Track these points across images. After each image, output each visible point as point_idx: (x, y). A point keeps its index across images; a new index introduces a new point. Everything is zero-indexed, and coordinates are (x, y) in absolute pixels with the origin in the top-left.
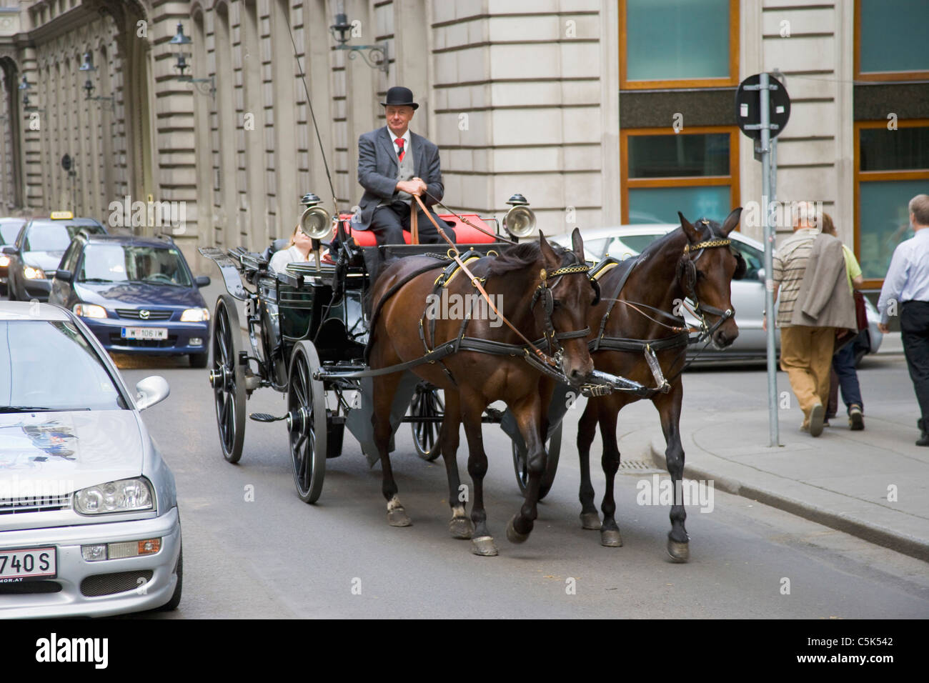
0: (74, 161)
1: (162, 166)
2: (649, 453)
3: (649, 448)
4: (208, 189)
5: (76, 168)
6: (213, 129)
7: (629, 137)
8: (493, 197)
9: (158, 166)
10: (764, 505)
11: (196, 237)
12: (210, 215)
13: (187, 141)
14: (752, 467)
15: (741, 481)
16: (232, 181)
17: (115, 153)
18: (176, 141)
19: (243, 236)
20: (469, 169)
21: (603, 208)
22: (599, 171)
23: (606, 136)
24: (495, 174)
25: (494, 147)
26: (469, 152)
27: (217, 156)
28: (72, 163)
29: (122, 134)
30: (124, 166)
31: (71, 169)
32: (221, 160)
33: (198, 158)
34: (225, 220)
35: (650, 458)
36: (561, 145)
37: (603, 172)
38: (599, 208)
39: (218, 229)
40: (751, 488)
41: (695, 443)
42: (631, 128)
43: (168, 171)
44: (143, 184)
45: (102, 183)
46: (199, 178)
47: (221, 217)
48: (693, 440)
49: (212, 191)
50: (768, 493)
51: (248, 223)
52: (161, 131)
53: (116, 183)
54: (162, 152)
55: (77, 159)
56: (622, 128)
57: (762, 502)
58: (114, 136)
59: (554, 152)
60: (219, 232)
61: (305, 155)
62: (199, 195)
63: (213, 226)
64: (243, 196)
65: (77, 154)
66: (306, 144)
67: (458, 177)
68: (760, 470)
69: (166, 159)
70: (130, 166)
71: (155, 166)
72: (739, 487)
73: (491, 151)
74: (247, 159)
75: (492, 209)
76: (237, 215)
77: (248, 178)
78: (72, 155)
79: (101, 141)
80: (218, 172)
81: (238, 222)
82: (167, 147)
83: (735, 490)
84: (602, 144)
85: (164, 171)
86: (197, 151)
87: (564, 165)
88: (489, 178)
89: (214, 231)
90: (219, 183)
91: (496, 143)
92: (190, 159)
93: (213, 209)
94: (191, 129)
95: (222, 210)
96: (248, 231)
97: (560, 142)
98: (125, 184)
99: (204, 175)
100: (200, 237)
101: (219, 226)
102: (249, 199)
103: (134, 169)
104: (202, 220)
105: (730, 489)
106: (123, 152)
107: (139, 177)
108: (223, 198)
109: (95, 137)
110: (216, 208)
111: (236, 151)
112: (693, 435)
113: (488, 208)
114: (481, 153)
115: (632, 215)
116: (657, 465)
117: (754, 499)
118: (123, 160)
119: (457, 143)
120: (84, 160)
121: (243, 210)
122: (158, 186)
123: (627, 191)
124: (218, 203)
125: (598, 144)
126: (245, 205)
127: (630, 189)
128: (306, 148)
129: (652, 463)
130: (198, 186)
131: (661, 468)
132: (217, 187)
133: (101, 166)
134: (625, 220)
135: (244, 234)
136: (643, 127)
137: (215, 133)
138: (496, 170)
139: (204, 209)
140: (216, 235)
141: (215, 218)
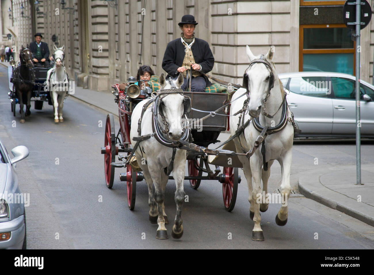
0: (57, 38)
1: (94, 41)
2: (297, 186)
3: (297, 183)
4: (113, 52)
5: (59, 41)
6: (116, 23)
7: (304, 29)
8: (237, 57)
9: (91, 41)
10: (347, 216)
11: (108, 74)
12: (114, 64)
13: (104, 29)
14: (345, 195)
15: (338, 203)
16: (124, 48)
17: (74, 34)
18: (100, 29)
19: (128, 74)
20: (226, 43)
21: (290, 63)
22: (289, 45)
23: (293, 28)
24: (238, 46)
25: (238, 33)
26: (226, 35)
27: (117, 36)
28: (56, 39)
29: (77, 25)
30: (78, 40)
31: (56, 42)
32: (119, 38)
33: (109, 37)
34: (120, 66)
35: (297, 188)
36: (270, 33)
37: (291, 45)
38: (288, 63)
39: (117, 70)
40: (342, 206)
41: (320, 182)
42: (305, 24)
43: (96, 43)
44: (86, 49)
45: (69, 48)
46: (110, 46)
47: (119, 65)
48: (319, 179)
49: (115, 52)
50: (350, 210)
51: (130, 68)
52: (94, 24)
53: (75, 48)
54: (94, 34)
55: (59, 37)
56: (301, 24)
57: (347, 214)
58: (74, 26)
59: (267, 35)
60: (118, 72)
61: (155, 36)
62: (110, 54)
63: (115, 69)
64: (128, 55)
65: (59, 35)
66: (155, 30)
67: (221, 47)
68: (348, 197)
69: (95, 37)
70: (80, 40)
71: (90, 40)
72: (337, 206)
73: (236, 35)
74: (130, 38)
75: (236, 63)
76: (125, 64)
77: (130, 46)
78: (57, 35)
79: (69, 28)
80: (118, 44)
81: (126, 68)
82: (95, 31)
83: (335, 207)
84: (291, 32)
85: (93, 43)
86: (109, 33)
87: (272, 42)
88: (234, 48)
89: (115, 71)
90: (118, 49)
91: (239, 31)
92: (106, 37)
93: (116, 61)
94: (106, 23)
95: (119, 61)
96: (130, 72)
97: (270, 31)
98: (78, 48)
99: (112, 45)
100: (110, 74)
101: (117, 69)
102: (131, 56)
103: (82, 42)
104: (110, 66)
105: (332, 206)
106: (77, 34)
107: (84, 45)
108: (120, 56)
109: (66, 26)
110: (117, 61)
111: (125, 34)
112: (320, 177)
113: (234, 62)
114: (231, 36)
115: (305, 67)
116: (300, 192)
117: (343, 212)
118: (77, 37)
119: (221, 31)
120: (62, 37)
121: (128, 62)
122: (91, 50)
123: (302, 55)
124: (118, 58)
125: (289, 32)
126: (129, 59)
127: (304, 54)
128: (155, 32)
129: (298, 191)
130: (109, 50)
131: (302, 194)
132: (117, 51)
133: (69, 40)
134: (301, 70)
135: (128, 73)
136: (311, 24)
137: (117, 25)
138: (239, 44)
139: (112, 61)
140: (117, 73)
141: (116, 65)
